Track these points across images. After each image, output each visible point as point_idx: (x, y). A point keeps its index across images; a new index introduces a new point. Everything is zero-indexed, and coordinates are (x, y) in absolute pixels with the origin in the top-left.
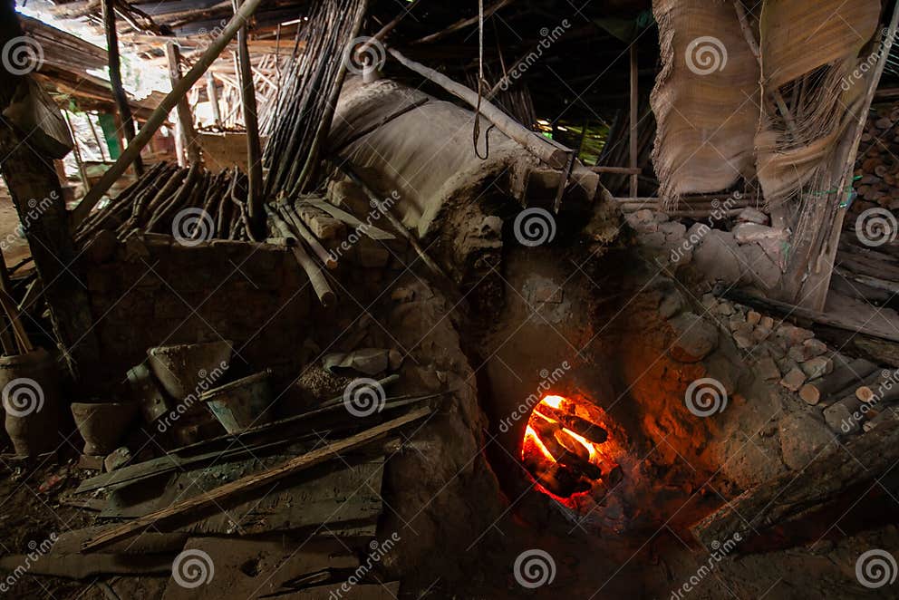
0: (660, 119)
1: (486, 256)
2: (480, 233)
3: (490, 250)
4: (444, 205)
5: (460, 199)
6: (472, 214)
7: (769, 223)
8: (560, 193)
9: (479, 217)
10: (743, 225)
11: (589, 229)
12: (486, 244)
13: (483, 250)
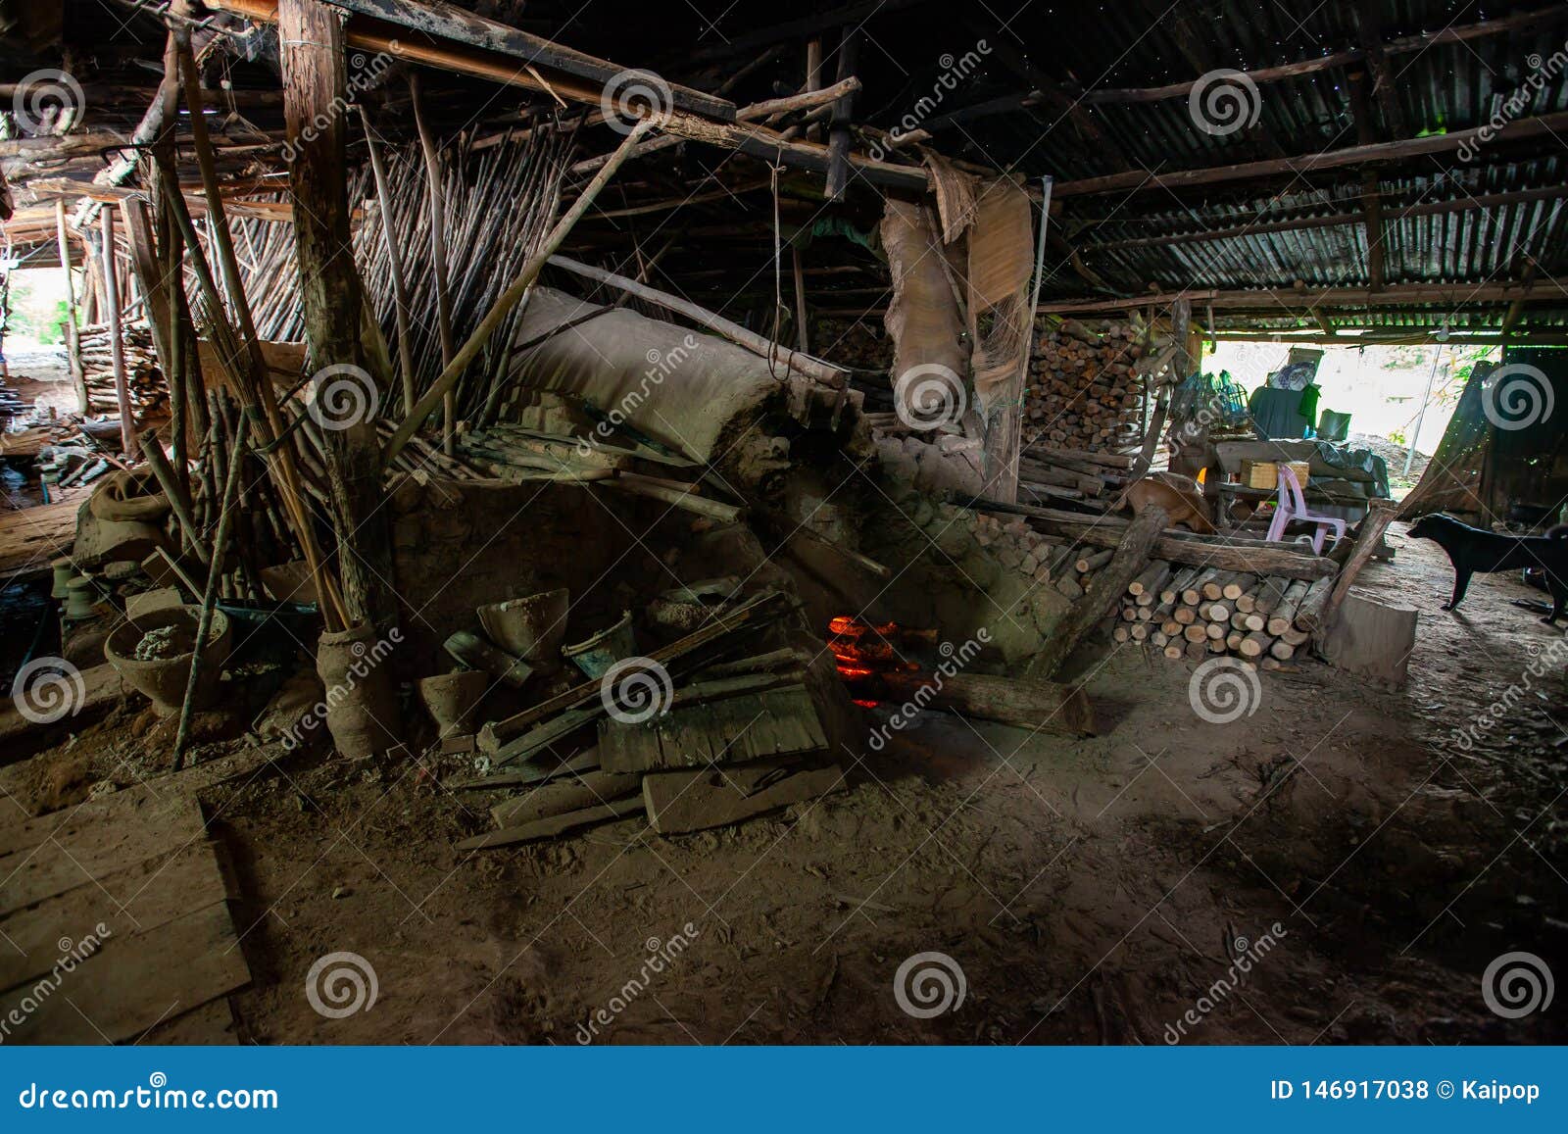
0: (897, 338)
1: (778, 477)
2: (771, 455)
3: (782, 471)
4: (725, 428)
5: (742, 422)
6: (754, 436)
7: (963, 435)
8: (838, 412)
9: (766, 439)
10: (945, 438)
11: (853, 446)
12: (778, 465)
13: (777, 472)
